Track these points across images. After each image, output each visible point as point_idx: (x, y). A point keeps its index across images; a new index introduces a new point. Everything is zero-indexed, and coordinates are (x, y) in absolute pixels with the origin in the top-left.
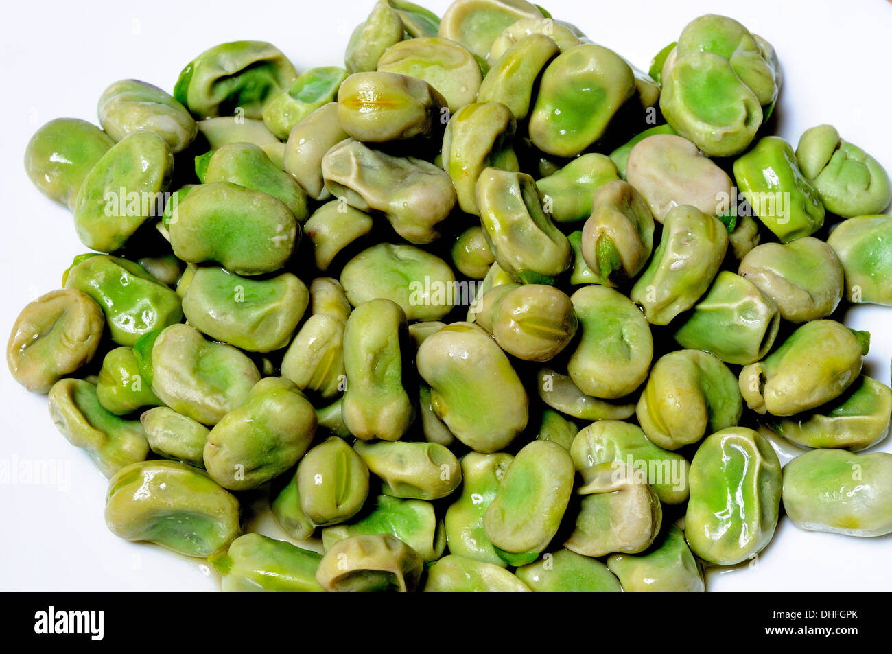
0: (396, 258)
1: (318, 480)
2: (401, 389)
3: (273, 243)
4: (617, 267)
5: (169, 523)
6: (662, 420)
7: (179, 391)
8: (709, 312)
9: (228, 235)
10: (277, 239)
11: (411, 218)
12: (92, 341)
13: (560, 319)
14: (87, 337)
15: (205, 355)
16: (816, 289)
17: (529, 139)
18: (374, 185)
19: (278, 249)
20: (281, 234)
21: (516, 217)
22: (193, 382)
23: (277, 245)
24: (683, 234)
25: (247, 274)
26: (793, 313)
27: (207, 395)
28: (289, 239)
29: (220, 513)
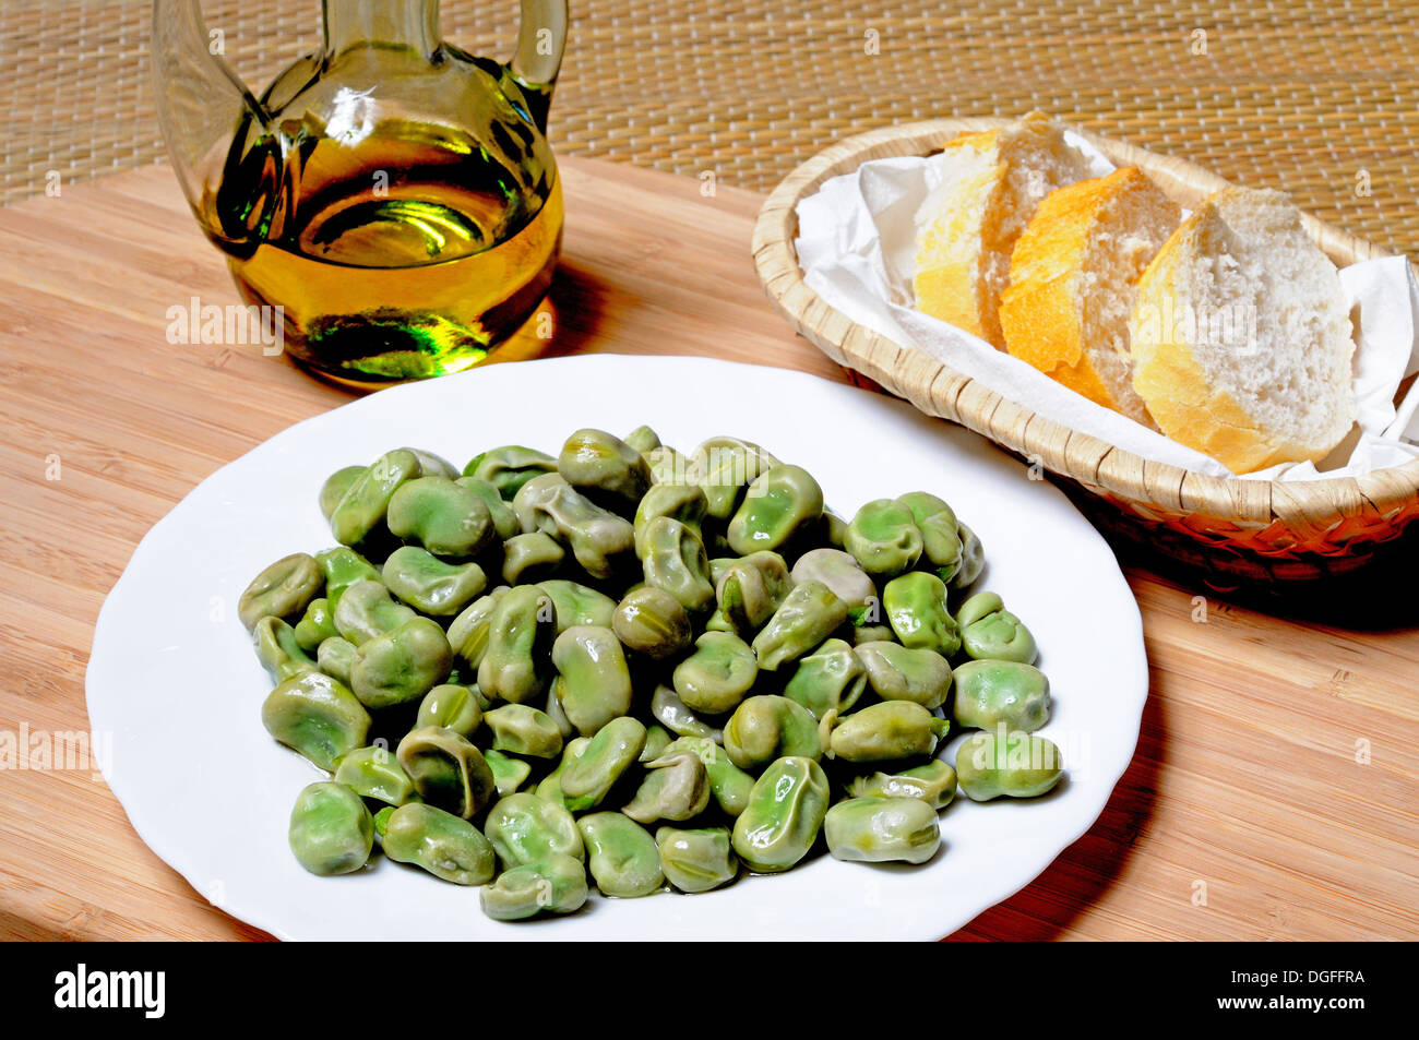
0: (577, 592)
1: (434, 710)
2: (528, 656)
3: (464, 524)
4: (737, 603)
5: (311, 725)
6: (738, 733)
7: (351, 620)
8: (809, 664)
9: (431, 512)
10: (468, 522)
11: (587, 543)
12: (306, 589)
13: (667, 617)
14: (303, 584)
15: (383, 605)
16: (912, 677)
17: (726, 537)
18: (567, 514)
19: (466, 531)
20: (472, 519)
21: (667, 551)
22: (364, 615)
23: (467, 527)
24: (801, 593)
25: (440, 553)
26: (885, 687)
27: (371, 626)
28: (478, 527)
29: (351, 721)
